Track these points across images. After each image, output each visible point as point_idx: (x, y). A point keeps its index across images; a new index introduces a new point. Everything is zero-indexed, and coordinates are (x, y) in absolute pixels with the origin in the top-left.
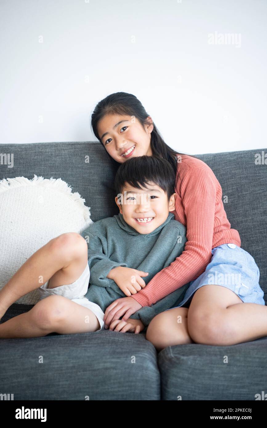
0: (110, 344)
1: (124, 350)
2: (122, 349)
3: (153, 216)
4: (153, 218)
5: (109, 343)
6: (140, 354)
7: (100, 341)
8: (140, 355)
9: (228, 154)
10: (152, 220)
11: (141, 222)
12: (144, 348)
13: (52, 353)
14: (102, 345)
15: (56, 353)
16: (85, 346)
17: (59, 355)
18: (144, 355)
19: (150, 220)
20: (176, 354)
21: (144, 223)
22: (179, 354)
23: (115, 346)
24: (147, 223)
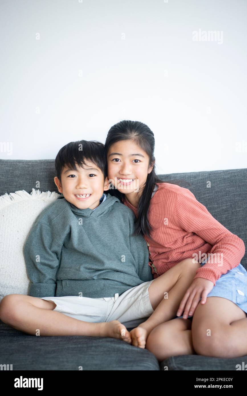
0: (116, 353)
1: (129, 359)
2: (127, 357)
3: (90, 193)
4: (91, 195)
5: (114, 351)
6: (144, 363)
7: (105, 349)
8: (145, 365)
9: (222, 172)
10: (89, 196)
11: (80, 197)
12: (147, 357)
13: (61, 360)
14: (108, 353)
15: (65, 360)
16: (92, 353)
17: (67, 362)
18: (148, 364)
19: (88, 196)
20: (178, 364)
21: (83, 198)
22: (181, 364)
23: (120, 355)
24: (85, 198)
